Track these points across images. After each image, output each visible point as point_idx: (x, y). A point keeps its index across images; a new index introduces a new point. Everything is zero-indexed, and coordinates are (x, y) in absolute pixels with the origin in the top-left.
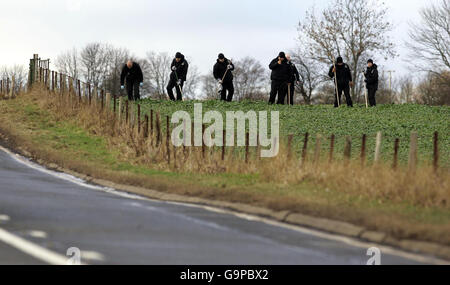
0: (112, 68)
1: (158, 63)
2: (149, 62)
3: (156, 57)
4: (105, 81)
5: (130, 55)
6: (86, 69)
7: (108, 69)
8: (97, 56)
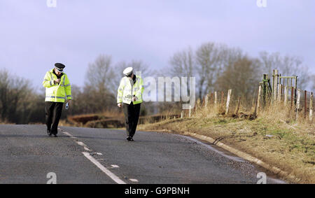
0: (225, 66)
1: (270, 63)
2: (262, 61)
3: (268, 57)
4: (219, 79)
5: (243, 54)
6: (200, 67)
7: (222, 67)
8: (212, 54)
